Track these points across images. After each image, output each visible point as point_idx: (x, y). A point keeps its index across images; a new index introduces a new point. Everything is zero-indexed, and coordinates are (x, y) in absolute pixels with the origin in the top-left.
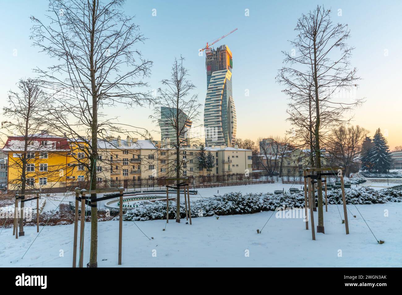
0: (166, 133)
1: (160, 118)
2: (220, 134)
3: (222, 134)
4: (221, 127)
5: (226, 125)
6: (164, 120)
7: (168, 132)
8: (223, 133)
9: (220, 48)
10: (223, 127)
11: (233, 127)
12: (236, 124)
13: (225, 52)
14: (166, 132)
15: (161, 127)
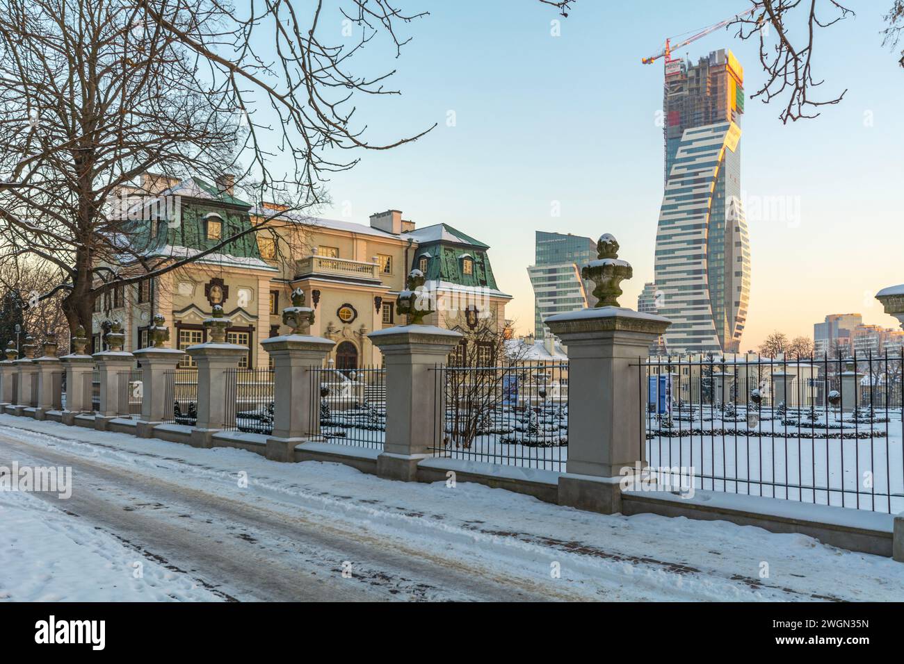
0: (551, 304)
1: (533, 263)
2: (703, 309)
3: (707, 308)
4: (706, 287)
5: (720, 283)
6: (544, 268)
7: (555, 301)
8: (709, 306)
9: (708, 60)
10: (712, 288)
11: (739, 289)
12: (748, 279)
13: (725, 71)
14: (549, 300)
15: (535, 286)
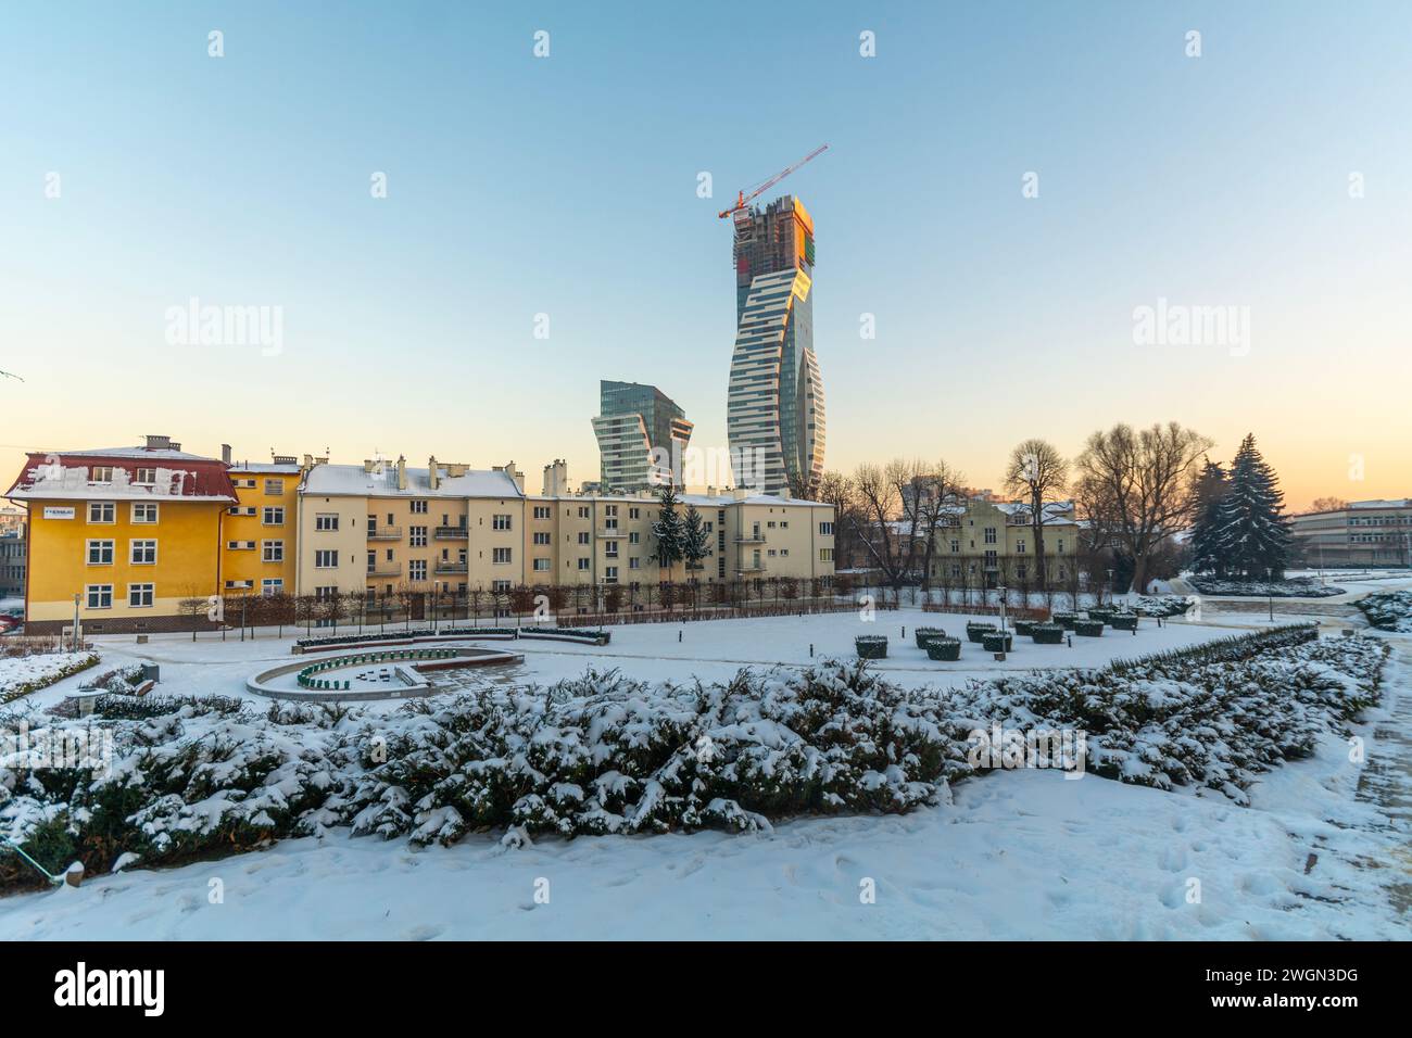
0: (616, 458)
1: (598, 414)
2: (775, 462)
3: (779, 461)
4: (778, 439)
5: (792, 435)
6: (608, 419)
7: (619, 454)
8: (782, 459)
9: (775, 207)
10: (784, 440)
11: (813, 441)
12: (822, 433)
13: (792, 217)
14: (614, 454)
15: (600, 439)
